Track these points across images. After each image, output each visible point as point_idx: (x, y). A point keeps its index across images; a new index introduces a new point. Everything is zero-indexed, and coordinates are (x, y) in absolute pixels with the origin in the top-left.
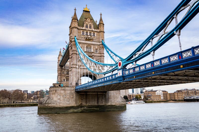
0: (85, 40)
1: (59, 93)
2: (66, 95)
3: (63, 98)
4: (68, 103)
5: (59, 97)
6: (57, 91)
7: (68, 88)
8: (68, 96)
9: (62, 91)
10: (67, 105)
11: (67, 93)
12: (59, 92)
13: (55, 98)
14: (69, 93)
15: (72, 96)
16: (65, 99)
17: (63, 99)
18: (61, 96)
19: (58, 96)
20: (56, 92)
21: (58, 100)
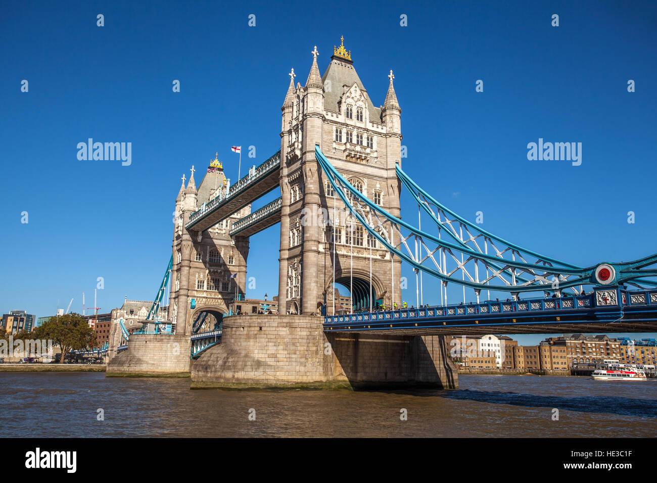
0: (345, 159)
1: (272, 337)
2: (294, 344)
3: (286, 352)
4: (302, 369)
5: (272, 350)
6: (263, 329)
7: (302, 321)
8: (301, 346)
9: (284, 329)
10: (300, 378)
11: (298, 337)
12: (270, 333)
13: (256, 351)
14: (306, 337)
15: (314, 348)
16: (293, 356)
17: (288, 356)
18: (281, 347)
19: (271, 344)
20: (262, 332)
21: (268, 360)
